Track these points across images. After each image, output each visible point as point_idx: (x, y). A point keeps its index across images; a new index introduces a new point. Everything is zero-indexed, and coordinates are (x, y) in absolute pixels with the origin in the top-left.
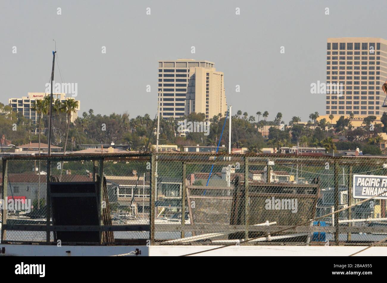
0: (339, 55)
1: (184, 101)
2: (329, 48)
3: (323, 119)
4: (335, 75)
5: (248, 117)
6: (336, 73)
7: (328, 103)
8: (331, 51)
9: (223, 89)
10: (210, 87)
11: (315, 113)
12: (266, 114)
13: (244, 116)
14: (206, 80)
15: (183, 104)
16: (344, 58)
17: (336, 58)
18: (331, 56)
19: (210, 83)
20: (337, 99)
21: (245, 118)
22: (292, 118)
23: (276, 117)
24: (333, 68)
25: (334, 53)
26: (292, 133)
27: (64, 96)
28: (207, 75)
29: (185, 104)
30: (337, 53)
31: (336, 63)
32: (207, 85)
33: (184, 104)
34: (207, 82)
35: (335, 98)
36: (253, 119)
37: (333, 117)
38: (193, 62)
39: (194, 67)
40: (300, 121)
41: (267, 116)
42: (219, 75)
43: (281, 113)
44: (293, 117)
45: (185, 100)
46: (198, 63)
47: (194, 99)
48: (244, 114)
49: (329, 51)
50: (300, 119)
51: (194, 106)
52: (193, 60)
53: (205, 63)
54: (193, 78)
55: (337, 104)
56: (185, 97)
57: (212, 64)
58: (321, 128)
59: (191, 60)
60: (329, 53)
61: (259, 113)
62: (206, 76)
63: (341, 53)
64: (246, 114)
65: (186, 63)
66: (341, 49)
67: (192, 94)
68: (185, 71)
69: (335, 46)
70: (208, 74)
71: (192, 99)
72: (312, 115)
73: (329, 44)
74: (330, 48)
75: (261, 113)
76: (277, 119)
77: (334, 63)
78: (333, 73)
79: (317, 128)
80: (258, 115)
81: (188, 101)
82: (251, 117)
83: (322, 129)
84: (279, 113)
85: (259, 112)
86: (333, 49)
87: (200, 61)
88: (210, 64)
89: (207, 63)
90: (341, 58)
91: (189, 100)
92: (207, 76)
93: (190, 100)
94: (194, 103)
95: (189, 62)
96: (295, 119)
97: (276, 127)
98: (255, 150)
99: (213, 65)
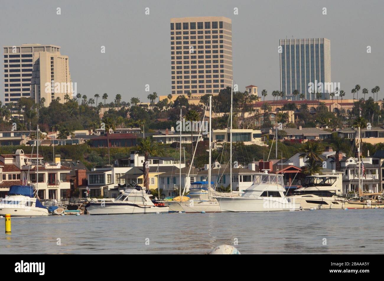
0: (182, 35)
1: (29, 86)
2: (172, 28)
3: (165, 99)
4: (179, 55)
5: (88, 100)
6: (180, 53)
7: (173, 82)
8: (175, 31)
9: (68, 73)
10: (54, 71)
11: (154, 93)
12: (105, 96)
13: (83, 99)
14: (50, 64)
15: (28, 90)
16: (187, 38)
17: (180, 38)
18: (175, 36)
19: (54, 68)
20: (182, 79)
21: (85, 101)
22: (131, 99)
23: (116, 99)
24: (178, 48)
25: (177, 33)
26: (130, 115)
28: (51, 59)
29: (31, 89)
30: (180, 33)
31: (180, 43)
32: (52, 69)
33: (29, 89)
34: (52, 66)
35: (180, 78)
36: (92, 102)
37: (172, 97)
38: (38, 47)
40: (139, 101)
41: (106, 98)
42: (63, 58)
43: (120, 95)
46: (44, 47)
47: (39, 84)
48: (83, 97)
49: (172, 31)
50: (139, 100)
51: (39, 91)
52: (38, 44)
53: (50, 47)
54: (38, 62)
55: (182, 83)
56: (30, 82)
57: (58, 48)
58: (159, 109)
59: (36, 44)
60: (172, 33)
61: (97, 96)
62: (50, 60)
63: (185, 33)
64: (85, 97)
65: (31, 47)
66: (184, 28)
67: (36, 78)
68: (31, 56)
69: (178, 26)
70: (52, 58)
71: (36, 83)
72: (150, 95)
73: (172, 25)
74: (174, 28)
75: (99, 96)
76: (117, 101)
77: (177, 43)
78: (178, 53)
79: (155, 108)
80: (96, 97)
81: (33, 85)
82: (90, 99)
83: (159, 110)
84: (117, 95)
85: (97, 94)
86: (177, 29)
87: (45, 46)
88: (55, 48)
89: (52, 47)
90: (185, 38)
91: (34, 85)
92: (52, 61)
94: (39, 87)
95: (34, 47)
96: (135, 100)
97: (114, 109)
98: (67, 132)
99: (59, 49)
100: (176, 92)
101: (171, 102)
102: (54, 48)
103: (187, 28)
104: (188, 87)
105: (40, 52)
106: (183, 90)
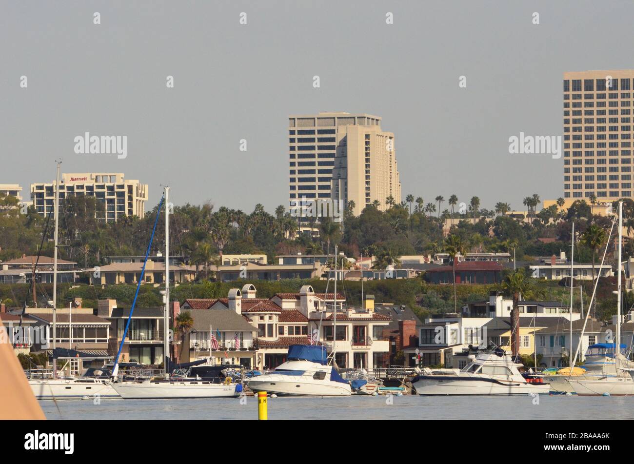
0: (583, 101)
1: (330, 181)
2: (566, 89)
3: (552, 205)
4: (577, 133)
5: (424, 205)
6: (580, 129)
7: (567, 178)
8: (571, 93)
9: (393, 160)
10: (371, 157)
11: (534, 195)
12: (453, 200)
13: (417, 204)
14: (364, 146)
15: (328, 187)
16: (591, 105)
17: (579, 105)
18: (571, 101)
19: (371, 152)
20: (581, 172)
21: (420, 207)
22: (496, 205)
23: (471, 205)
24: (575, 121)
25: (575, 97)
26: (494, 231)
27: (122, 178)
28: (366, 138)
29: (332, 187)
30: (579, 96)
31: (579, 113)
32: (367, 154)
33: (330, 186)
34: (367, 149)
35: (578, 171)
36: (432, 209)
37: (564, 202)
38: (345, 118)
39: (346, 125)
40: (509, 209)
41: (455, 203)
42: (386, 137)
43: (477, 198)
44: (498, 204)
45: (332, 180)
46: (354, 118)
47: (345, 179)
48: (417, 201)
49: (567, 93)
50: (510, 206)
51: (346, 190)
52: (344, 113)
53: (365, 117)
54: (344, 142)
55: (582, 180)
56: (330, 175)
57: (377, 120)
58: (542, 221)
59: (341, 113)
60: (566, 97)
61: (439, 198)
62: (364, 140)
63: (587, 97)
64: (420, 200)
65: (334, 118)
66: (586, 89)
67: (341, 169)
68: (333, 132)
69: (577, 85)
70: (367, 136)
71: (341, 177)
72: (528, 199)
73: (566, 83)
74: (569, 89)
75: (443, 199)
76: (472, 208)
77: (575, 113)
78: (575, 129)
79: (535, 220)
80: (439, 201)
81: (336, 181)
82: (429, 205)
83: (543, 223)
84: (474, 197)
85: (440, 197)
86: (574, 89)
87: (356, 115)
88: (373, 119)
89: (368, 118)
90: (587, 105)
91: (338, 179)
92: (367, 140)
93: (340, 180)
94: (346, 184)
95: (338, 118)
96: (502, 207)
97: (467, 221)
98: (387, 258)
99: (379, 122)
100: (572, 195)
101: (562, 212)
102: (370, 120)
103: (591, 89)
104: (592, 186)
105: (348, 125)
106: (584, 190)
